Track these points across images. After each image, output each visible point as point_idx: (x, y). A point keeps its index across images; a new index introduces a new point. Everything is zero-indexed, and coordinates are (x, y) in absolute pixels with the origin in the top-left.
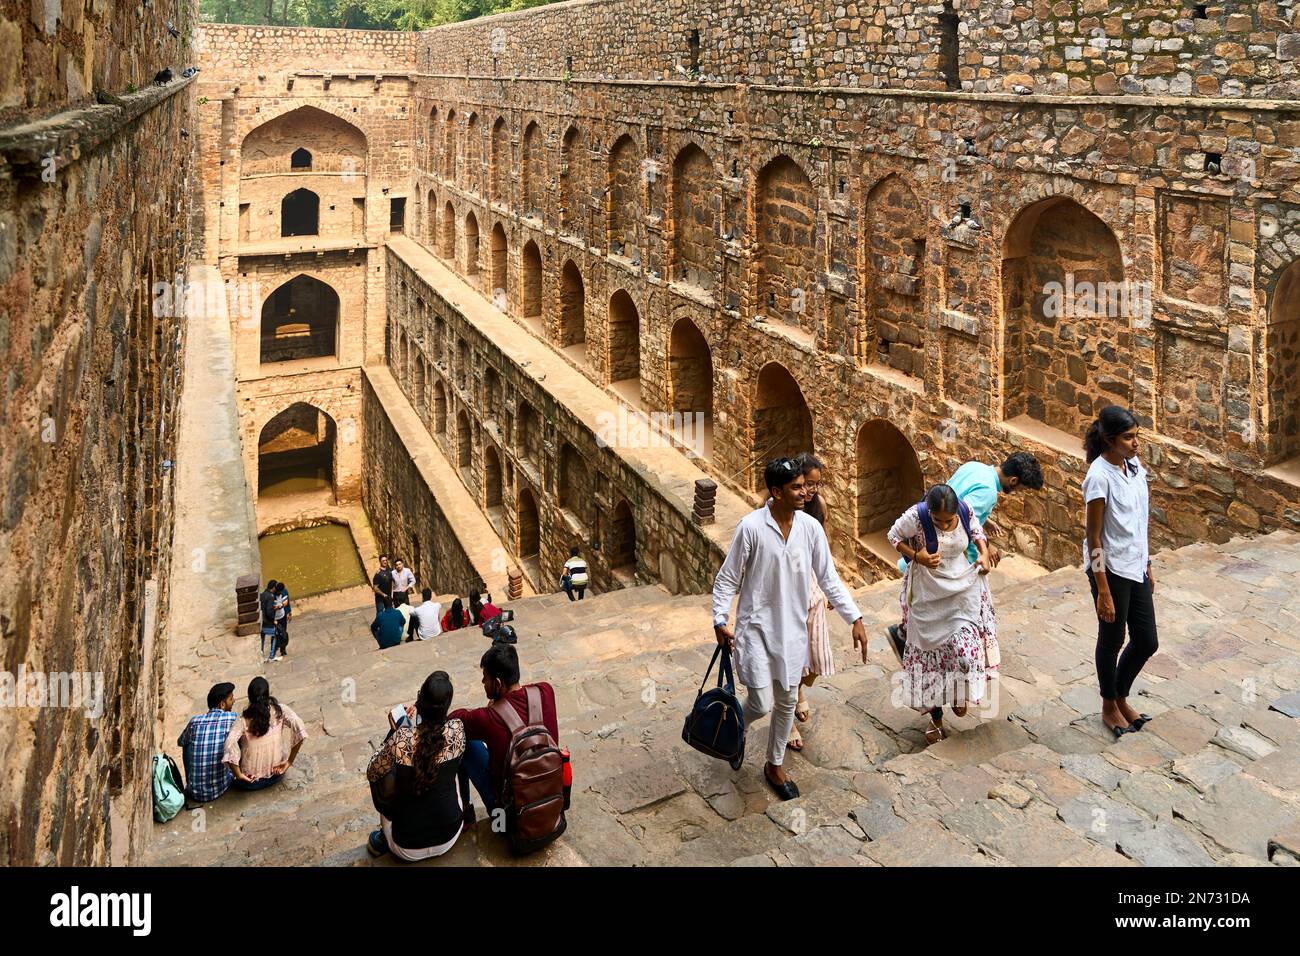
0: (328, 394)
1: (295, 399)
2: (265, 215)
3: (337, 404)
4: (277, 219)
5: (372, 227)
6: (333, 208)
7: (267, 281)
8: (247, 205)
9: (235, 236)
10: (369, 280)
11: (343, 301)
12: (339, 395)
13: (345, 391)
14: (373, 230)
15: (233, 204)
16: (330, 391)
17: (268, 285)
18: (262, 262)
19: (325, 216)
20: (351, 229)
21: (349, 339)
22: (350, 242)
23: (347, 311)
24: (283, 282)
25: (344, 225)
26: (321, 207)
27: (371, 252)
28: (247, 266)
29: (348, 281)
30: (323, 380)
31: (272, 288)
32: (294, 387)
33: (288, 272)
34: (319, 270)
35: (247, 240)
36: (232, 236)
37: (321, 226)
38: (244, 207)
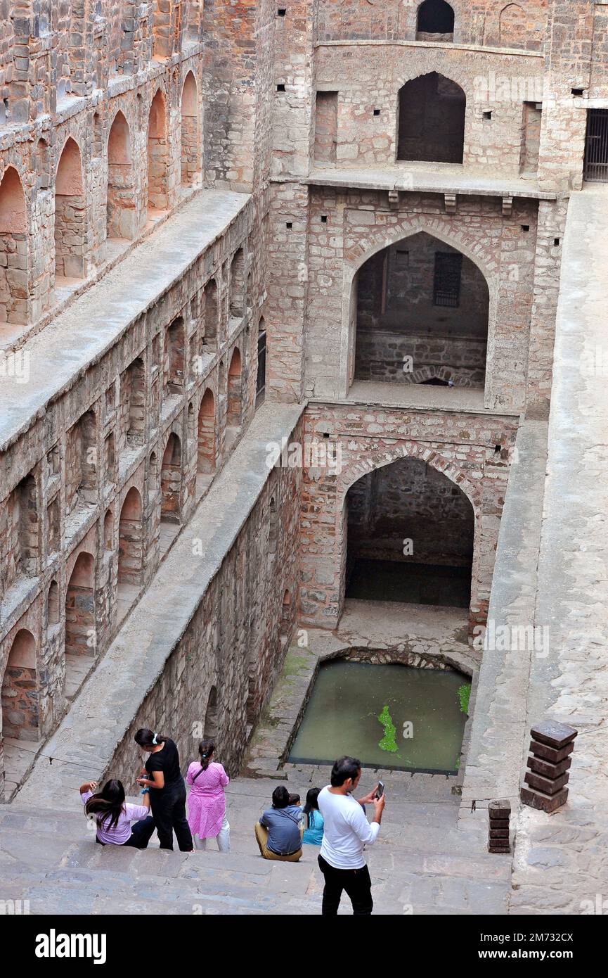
0: (462, 453)
1: (405, 451)
2: (364, 117)
3: (477, 475)
4: (389, 126)
5: (546, 159)
6: (488, 115)
7: (361, 236)
8: (333, 94)
9: (303, 145)
10: (542, 261)
11: (494, 294)
12: (479, 459)
13: (490, 454)
14: (548, 165)
15: (302, 88)
16: (466, 449)
17: (363, 242)
18: (354, 200)
19: (474, 128)
20: (517, 158)
21: (502, 363)
22: (512, 185)
23: (500, 310)
24: (389, 242)
25: (504, 151)
26: (468, 112)
27: (544, 209)
28: (328, 204)
29: (504, 256)
30: (454, 428)
31: (370, 250)
32: (402, 430)
33: (400, 222)
34: (454, 229)
35: (333, 158)
36: (297, 146)
37: (466, 148)
38: (325, 97)
